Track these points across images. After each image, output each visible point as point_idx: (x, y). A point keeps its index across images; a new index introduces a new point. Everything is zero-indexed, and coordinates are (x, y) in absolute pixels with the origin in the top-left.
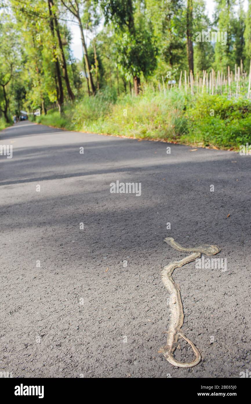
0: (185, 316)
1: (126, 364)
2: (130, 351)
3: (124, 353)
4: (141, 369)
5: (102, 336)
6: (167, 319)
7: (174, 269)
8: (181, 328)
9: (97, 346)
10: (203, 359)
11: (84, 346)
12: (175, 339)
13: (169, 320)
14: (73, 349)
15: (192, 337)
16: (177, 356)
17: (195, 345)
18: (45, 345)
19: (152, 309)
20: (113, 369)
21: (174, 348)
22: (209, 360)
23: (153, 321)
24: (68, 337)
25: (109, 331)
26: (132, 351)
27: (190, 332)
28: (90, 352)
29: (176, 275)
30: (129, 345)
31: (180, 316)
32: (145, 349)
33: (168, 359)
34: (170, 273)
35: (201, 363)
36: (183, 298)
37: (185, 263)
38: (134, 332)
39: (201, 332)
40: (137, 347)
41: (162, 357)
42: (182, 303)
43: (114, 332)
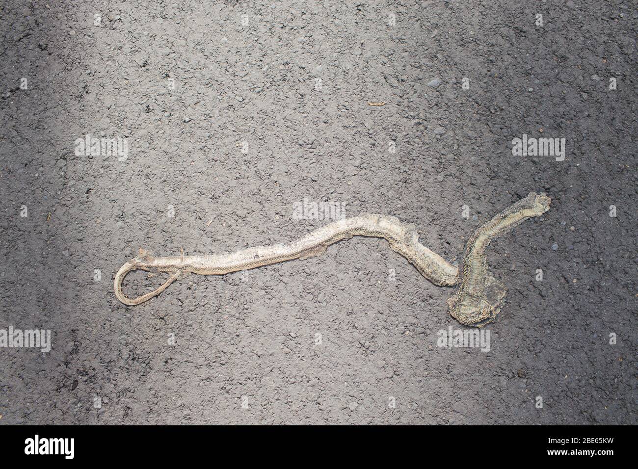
0: (223, 275)
1: (116, 211)
2: (141, 210)
3: (137, 204)
4: (108, 233)
5: (169, 163)
6: (213, 249)
7: (381, 238)
8: (192, 273)
9: (149, 163)
10: (130, 308)
11: (148, 145)
12: (165, 267)
13: (212, 252)
14: (142, 132)
15: (174, 291)
16: (135, 274)
17: (157, 296)
18: (148, 90)
19: (240, 221)
20: (108, 198)
21: (147, 269)
22: (128, 315)
23: (208, 229)
24: (167, 114)
25: (181, 169)
26: (142, 213)
27: (184, 287)
28: (138, 157)
29: (359, 245)
30: (152, 207)
31: (219, 268)
32: (146, 230)
33: (127, 263)
34: (362, 232)
35: (124, 306)
36: (275, 266)
37: (407, 257)
38: (182, 206)
39: (186, 303)
40: (149, 218)
41: (132, 255)
42: (259, 268)
43: (181, 177)
